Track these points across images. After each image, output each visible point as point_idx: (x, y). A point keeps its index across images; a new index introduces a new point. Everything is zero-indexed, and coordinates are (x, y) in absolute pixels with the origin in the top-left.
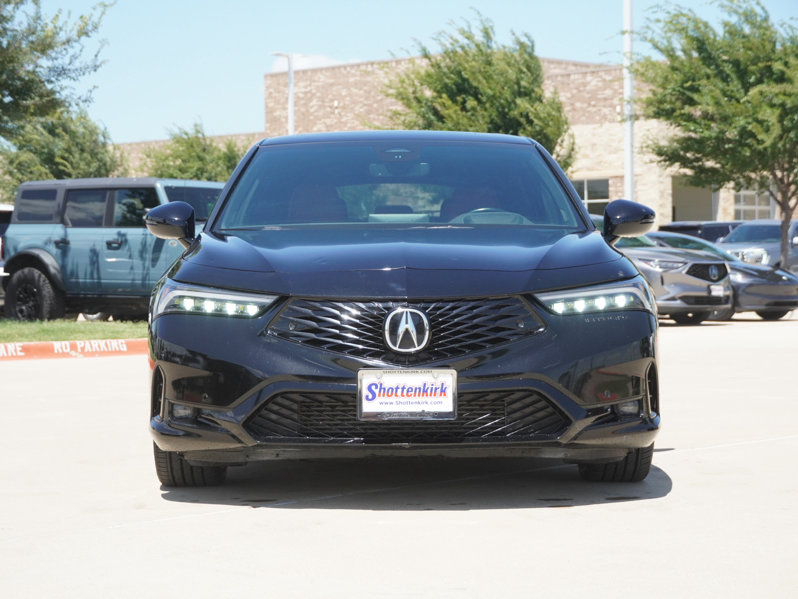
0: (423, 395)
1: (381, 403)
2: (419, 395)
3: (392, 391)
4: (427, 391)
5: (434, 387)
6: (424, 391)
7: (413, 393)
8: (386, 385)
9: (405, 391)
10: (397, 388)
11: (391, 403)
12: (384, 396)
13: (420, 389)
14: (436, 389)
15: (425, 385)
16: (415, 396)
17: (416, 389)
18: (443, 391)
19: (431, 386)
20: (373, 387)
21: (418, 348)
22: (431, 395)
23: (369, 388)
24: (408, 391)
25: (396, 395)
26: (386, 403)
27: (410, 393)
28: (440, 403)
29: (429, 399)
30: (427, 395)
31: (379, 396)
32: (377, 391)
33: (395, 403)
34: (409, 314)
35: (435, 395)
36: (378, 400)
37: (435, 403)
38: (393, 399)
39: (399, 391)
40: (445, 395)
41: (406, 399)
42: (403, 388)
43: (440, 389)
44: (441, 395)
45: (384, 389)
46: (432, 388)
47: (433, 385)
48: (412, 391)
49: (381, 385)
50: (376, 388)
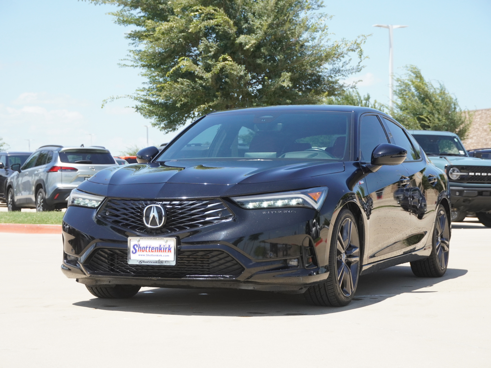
0: (159, 252)
1: (139, 255)
2: (157, 252)
3: (144, 249)
4: (161, 250)
5: (165, 247)
6: (160, 249)
7: (154, 250)
8: (142, 246)
9: (151, 249)
10: (147, 247)
11: (144, 255)
12: (140, 251)
13: (158, 248)
14: (166, 248)
15: (160, 246)
16: (155, 251)
17: (156, 248)
18: (170, 250)
19: (163, 247)
20: (136, 246)
21: (159, 226)
22: (163, 252)
23: (134, 247)
24: (152, 249)
25: (146, 251)
26: (142, 255)
27: (153, 250)
28: (168, 256)
29: (163, 254)
30: (161, 252)
31: (138, 251)
32: (137, 249)
33: (146, 255)
34: (155, 207)
35: (165, 252)
36: (138, 253)
37: (166, 256)
38: (145, 253)
39: (148, 249)
40: (170, 252)
41: (151, 253)
42: (150, 247)
43: (168, 249)
44: (168, 252)
45: (141, 247)
46: (164, 248)
47: (164, 246)
48: (154, 249)
49: (139, 245)
50: (137, 247)
